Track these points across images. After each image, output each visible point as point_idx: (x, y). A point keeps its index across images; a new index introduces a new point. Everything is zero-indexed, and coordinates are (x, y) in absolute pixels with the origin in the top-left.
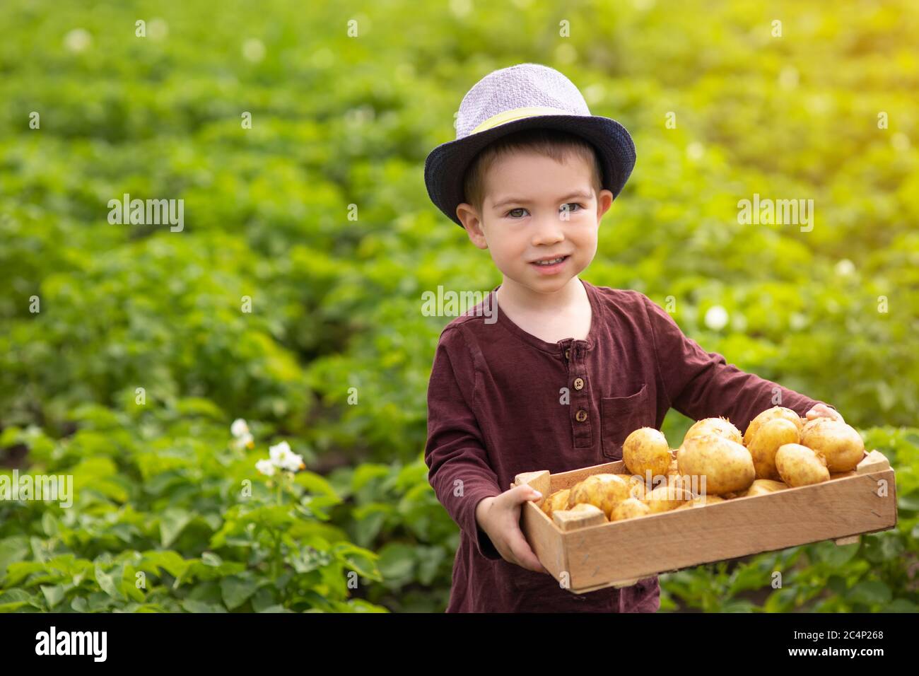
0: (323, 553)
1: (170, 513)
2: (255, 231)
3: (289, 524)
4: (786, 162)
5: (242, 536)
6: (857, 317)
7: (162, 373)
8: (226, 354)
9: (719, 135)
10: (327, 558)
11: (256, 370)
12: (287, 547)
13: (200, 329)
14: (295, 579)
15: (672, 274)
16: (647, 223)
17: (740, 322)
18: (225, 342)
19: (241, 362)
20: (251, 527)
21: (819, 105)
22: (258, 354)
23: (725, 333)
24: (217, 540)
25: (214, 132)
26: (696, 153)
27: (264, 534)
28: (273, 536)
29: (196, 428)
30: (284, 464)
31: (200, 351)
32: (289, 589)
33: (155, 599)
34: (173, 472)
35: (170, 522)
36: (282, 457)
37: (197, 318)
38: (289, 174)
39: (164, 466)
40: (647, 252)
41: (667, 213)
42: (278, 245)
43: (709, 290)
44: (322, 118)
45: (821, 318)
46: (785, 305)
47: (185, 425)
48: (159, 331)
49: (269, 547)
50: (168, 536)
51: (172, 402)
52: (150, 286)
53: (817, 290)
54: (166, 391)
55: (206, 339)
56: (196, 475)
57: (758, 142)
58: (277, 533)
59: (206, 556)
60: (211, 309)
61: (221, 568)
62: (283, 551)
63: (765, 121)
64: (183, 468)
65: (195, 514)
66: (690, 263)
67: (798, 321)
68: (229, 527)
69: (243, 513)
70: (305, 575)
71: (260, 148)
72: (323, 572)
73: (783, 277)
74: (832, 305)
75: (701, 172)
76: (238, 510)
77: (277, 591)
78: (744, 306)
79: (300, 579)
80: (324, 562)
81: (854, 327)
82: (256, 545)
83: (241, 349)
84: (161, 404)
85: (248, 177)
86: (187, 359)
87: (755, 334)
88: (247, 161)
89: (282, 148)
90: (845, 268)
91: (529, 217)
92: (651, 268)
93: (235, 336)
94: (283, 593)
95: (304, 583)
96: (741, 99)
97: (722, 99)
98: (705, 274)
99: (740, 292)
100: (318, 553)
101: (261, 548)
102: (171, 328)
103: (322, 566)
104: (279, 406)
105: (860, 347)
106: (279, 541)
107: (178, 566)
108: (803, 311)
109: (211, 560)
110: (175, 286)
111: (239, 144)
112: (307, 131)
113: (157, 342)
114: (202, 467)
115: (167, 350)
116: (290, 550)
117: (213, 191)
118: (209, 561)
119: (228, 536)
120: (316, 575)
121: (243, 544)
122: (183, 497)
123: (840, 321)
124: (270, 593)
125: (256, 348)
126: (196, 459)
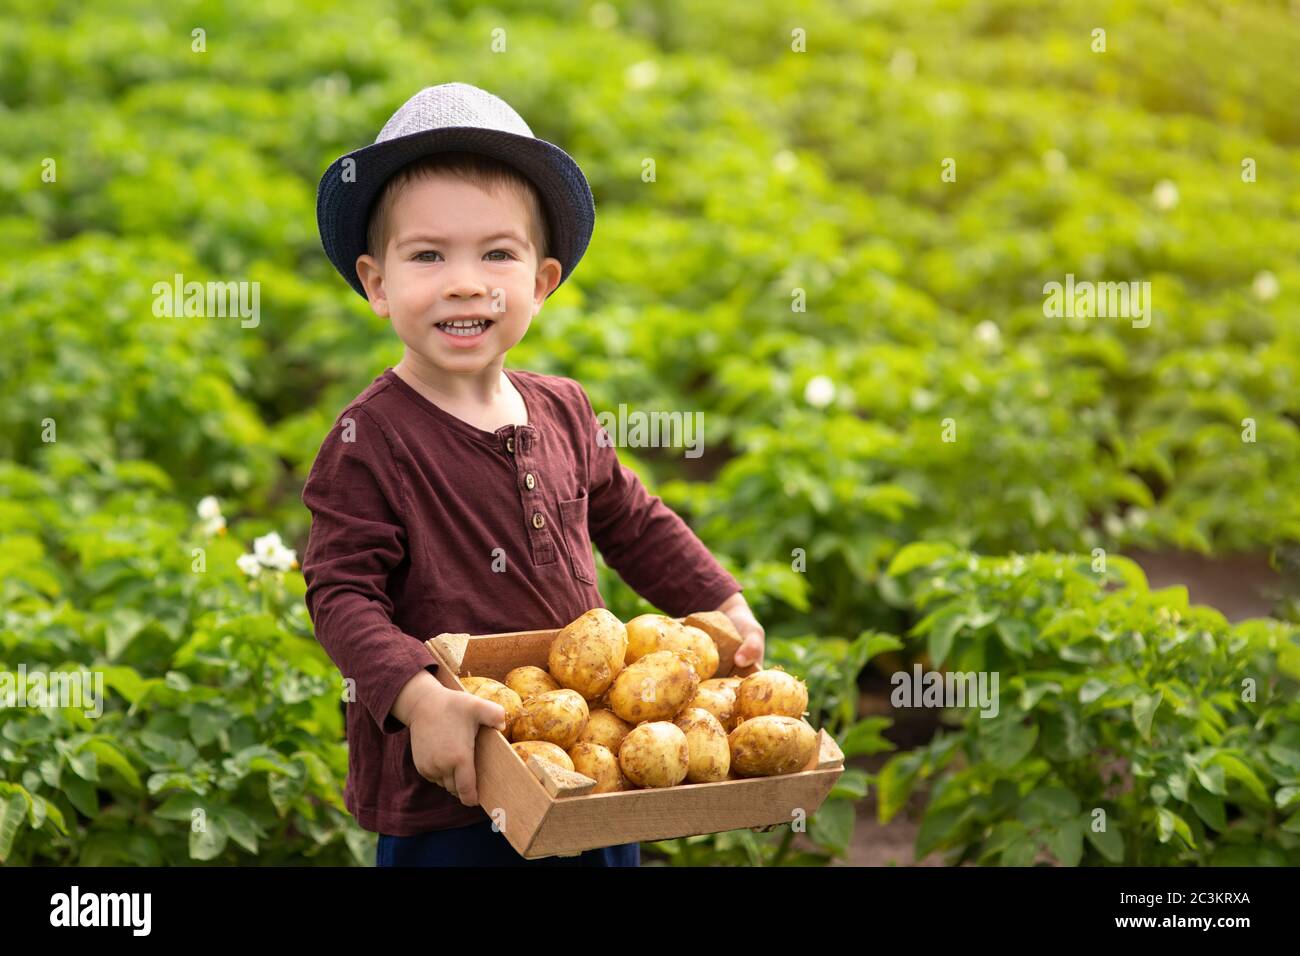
0: (317, 679)
1: (120, 615)
2: (202, 237)
3: (277, 640)
4: (899, 178)
5: (215, 652)
6: (1007, 400)
7: (93, 424)
8: (173, 404)
9: (807, 137)
10: (321, 685)
11: (212, 427)
12: (271, 669)
13: (141, 369)
14: (280, 711)
15: (753, 328)
16: (717, 254)
17: (848, 398)
18: (174, 388)
19: (192, 416)
20: (227, 642)
21: (945, 103)
22: (214, 406)
23: (829, 412)
24: (185, 655)
25: (142, 98)
26: (787, 165)
27: (245, 650)
28: (256, 652)
29: (144, 502)
30: (272, 562)
31: (141, 396)
32: (273, 724)
33: (106, 730)
34: (122, 562)
35: (118, 626)
36: (270, 552)
37: (138, 354)
38: (241, 161)
39: (109, 552)
40: (720, 294)
41: (745, 243)
42: (231, 258)
43: (803, 351)
44: (279, 86)
45: (952, 398)
46: (904, 376)
47: (127, 497)
48: (92, 370)
49: (249, 667)
50: (115, 646)
51: (109, 466)
52: (84, 309)
53: (948, 360)
54: (99, 449)
55: (151, 383)
56: (149, 566)
57: (861, 149)
58: (261, 651)
59: (172, 676)
60: (155, 343)
61: (190, 693)
62: (267, 674)
63: (868, 121)
64: (135, 556)
65: (150, 619)
66: (777, 315)
67: (922, 400)
68: (199, 639)
69: (221, 621)
70: (294, 707)
71: (201, 123)
72: (316, 704)
73: (900, 339)
74: (971, 382)
75: (793, 190)
76: (214, 619)
77: (257, 726)
78: (851, 376)
79: (286, 713)
80: (318, 691)
81: (1003, 413)
82: (234, 665)
83: (194, 400)
84: (95, 467)
85: (188, 162)
86: (128, 409)
87: (866, 414)
88: (188, 140)
89: (231, 124)
90: (988, 334)
91: (442, 263)
92: (724, 317)
93: (184, 380)
94: (264, 728)
95: (290, 717)
96: (836, 88)
97: (810, 86)
98: (795, 328)
99: (844, 357)
100: (311, 679)
101: (239, 669)
102: (107, 366)
103: (315, 696)
104: (240, 476)
105: (1009, 440)
106: (263, 660)
107: (134, 686)
108: (929, 386)
109: (177, 681)
110: (116, 313)
111: (174, 117)
112: (260, 103)
113: (90, 384)
114: (158, 555)
115: (102, 396)
116: (276, 673)
117: (145, 180)
118: (174, 682)
119: (199, 651)
120: (305, 708)
121: (217, 662)
122: (133, 594)
123: (980, 405)
124: (249, 728)
125: (211, 397)
126: (150, 546)
